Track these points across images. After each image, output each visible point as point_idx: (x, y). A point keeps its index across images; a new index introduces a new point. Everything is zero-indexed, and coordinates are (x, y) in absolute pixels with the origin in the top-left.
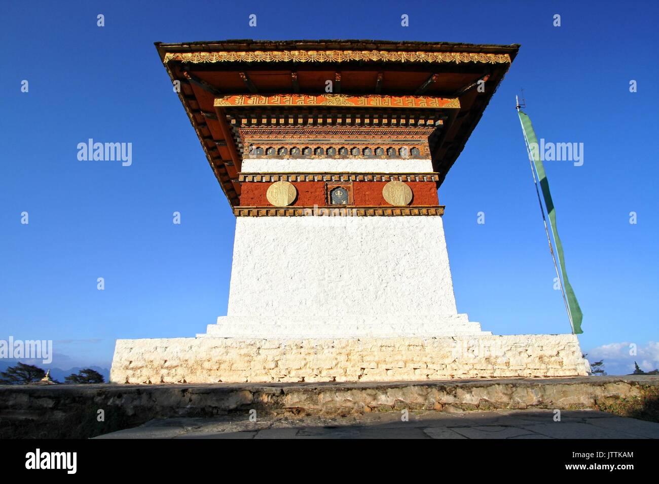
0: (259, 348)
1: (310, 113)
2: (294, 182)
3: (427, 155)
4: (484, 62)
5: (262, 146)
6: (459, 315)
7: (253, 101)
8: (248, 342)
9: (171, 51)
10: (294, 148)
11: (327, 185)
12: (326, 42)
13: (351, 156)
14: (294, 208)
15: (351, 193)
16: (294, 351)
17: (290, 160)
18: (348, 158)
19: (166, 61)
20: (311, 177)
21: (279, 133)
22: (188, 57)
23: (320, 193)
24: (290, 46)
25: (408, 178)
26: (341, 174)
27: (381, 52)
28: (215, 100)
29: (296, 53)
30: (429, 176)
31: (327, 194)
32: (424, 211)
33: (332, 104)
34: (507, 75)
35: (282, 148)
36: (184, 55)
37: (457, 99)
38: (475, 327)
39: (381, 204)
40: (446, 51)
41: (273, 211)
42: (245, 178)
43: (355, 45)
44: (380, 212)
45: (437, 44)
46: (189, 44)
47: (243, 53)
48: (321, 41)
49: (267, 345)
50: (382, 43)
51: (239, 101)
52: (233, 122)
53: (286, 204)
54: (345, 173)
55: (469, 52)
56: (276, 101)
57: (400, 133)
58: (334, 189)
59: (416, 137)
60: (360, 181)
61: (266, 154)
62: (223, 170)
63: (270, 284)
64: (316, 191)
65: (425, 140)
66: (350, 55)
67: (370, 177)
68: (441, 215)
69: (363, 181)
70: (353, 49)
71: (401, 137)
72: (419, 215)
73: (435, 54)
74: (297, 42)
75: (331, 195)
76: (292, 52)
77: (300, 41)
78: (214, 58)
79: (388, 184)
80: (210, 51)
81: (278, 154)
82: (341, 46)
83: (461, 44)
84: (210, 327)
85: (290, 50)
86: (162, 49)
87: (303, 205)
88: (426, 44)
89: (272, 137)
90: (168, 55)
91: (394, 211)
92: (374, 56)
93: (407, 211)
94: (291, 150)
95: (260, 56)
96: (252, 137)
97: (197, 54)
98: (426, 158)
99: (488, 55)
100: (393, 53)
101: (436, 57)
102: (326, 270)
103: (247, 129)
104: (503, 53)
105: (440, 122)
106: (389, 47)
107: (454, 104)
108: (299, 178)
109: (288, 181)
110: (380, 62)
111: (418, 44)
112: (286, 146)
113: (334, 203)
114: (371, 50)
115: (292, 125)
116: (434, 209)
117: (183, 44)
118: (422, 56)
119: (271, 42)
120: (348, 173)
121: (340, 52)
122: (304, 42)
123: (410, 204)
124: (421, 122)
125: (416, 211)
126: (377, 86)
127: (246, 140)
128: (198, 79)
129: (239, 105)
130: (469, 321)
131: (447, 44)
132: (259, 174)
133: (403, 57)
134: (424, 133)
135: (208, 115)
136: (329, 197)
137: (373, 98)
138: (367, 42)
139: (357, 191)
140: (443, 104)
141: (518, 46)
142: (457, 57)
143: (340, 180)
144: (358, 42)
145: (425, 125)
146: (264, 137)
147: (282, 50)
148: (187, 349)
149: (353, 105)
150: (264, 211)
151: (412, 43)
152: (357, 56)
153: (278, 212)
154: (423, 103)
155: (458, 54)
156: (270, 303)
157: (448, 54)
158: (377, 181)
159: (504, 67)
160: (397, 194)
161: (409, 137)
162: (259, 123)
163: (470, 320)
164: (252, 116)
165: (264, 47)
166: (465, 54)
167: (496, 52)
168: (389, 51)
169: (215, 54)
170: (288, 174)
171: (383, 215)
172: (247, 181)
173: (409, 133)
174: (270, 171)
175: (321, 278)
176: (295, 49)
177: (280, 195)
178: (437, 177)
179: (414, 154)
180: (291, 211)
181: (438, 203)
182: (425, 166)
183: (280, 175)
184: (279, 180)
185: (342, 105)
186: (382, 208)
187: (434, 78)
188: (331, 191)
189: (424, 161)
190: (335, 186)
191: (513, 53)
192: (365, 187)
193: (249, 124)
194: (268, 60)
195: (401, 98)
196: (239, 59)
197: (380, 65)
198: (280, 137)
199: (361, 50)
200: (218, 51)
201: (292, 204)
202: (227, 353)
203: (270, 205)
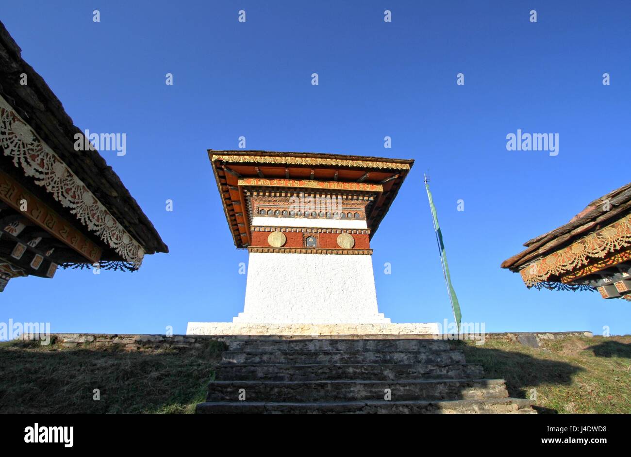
0: (268, 329)
1: (295, 191)
2: (285, 232)
3: (364, 217)
4: (395, 168)
5: (265, 209)
6: (379, 314)
7: (262, 183)
8: (262, 325)
9: (216, 154)
10: (284, 210)
11: (304, 234)
12: (306, 154)
13: (319, 217)
14: (285, 248)
15: (318, 240)
16: (287, 330)
17: (282, 218)
18: (317, 218)
19: (213, 160)
20: (295, 229)
21: (276, 201)
22: (226, 158)
23: (300, 239)
24: (286, 155)
25: (352, 232)
26: (312, 228)
27: (338, 160)
28: (239, 181)
29: (289, 158)
30: (365, 231)
31: (304, 240)
32: (361, 252)
33: (308, 187)
34: (408, 175)
35: (277, 210)
36: (224, 157)
37: (381, 186)
38: (388, 320)
39: (336, 247)
40: (374, 161)
41: (272, 250)
42: (255, 228)
43: (323, 156)
44: (335, 252)
45: (369, 157)
46: (228, 151)
47: (258, 157)
48: (303, 153)
49: (272, 327)
50: (338, 155)
51: (253, 182)
52: (248, 194)
53: (279, 246)
54: (315, 228)
55: (387, 162)
56: (275, 183)
57: (348, 204)
58: (308, 237)
59: (358, 206)
60: (324, 233)
61: (268, 214)
62: (233, 218)
63: (269, 294)
64: (297, 238)
65: (363, 208)
66: (320, 161)
67: (330, 230)
68: (371, 255)
69: (326, 233)
70: (321, 158)
71: (349, 206)
72: (358, 254)
73: (368, 162)
74: (290, 153)
75: (306, 240)
76: (287, 158)
77: (292, 153)
78: (241, 159)
79: (341, 235)
80: (239, 155)
81: (275, 214)
82: (315, 156)
83: (382, 158)
84: (234, 319)
85: (285, 156)
86: (211, 153)
87: (289, 246)
88: (363, 157)
89: (271, 203)
90: (214, 156)
91: (344, 252)
92: (333, 162)
93: (351, 252)
94: (283, 212)
95: (268, 159)
96: (259, 203)
97: (232, 156)
98: (363, 220)
99: (398, 164)
100: (344, 161)
101: (369, 164)
102: (296, 285)
103: (256, 198)
104: (406, 163)
105: (372, 199)
106: (342, 157)
107: (379, 188)
108: (287, 229)
109: (281, 231)
110: (337, 166)
111: (359, 157)
112: (279, 210)
113: (308, 245)
114: (332, 159)
115: (284, 197)
116: (368, 251)
117: (224, 151)
118: (360, 164)
119: (275, 152)
120: (317, 228)
121: (314, 159)
122: (294, 153)
123: (353, 248)
124: (361, 198)
125: (356, 252)
126: (335, 177)
127: (255, 205)
128: (230, 170)
129: (253, 185)
130: (391, 322)
131: (374, 158)
132: (263, 226)
133: (350, 163)
134: (362, 204)
135: (232, 187)
136: (305, 242)
137: (332, 184)
138: (330, 155)
139: (322, 239)
140: (373, 189)
141: (414, 160)
142: (380, 165)
143: (312, 232)
144: (325, 154)
145: (363, 200)
146: (267, 203)
147: (281, 157)
148: (228, 329)
149: (321, 187)
150: (266, 249)
151: (355, 156)
152: (324, 162)
153: (274, 250)
154: (362, 187)
155: (381, 163)
156: (270, 306)
157: (375, 163)
158: (334, 233)
159: (407, 171)
160: (345, 241)
161: (353, 206)
162: (264, 195)
163: (385, 316)
164: (260, 191)
165: (271, 155)
166: (385, 163)
167: (402, 163)
168: (342, 159)
169: (242, 157)
170: (281, 227)
171: (337, 254)
172: (256, 230)
173: (354, 204)
174: (270, 225)
175: (293, 289)
176: (289, 156)
177: (276, 240)
178: (369, 231)
179: (356, 217)
180: (283, 250)
181: (369, 247)
182: (362, 224)
183: (276, 227)
184: (276, 231)
185: (314, 187)
186: (337, 250)
187: (368, 175)
188: (307, 238)
189: (362, 221)
190: (309, 235)
191: (411, 163)
192: (327, 237)
193: (258, 195)
194: (273, 162)
195: (349, 184)
196: (256, 161)
197: (337, 167)
198: (276, 204)
199: (326, 158)
200: (244, 155)
201: (283, 246)
202: (250, 331)
203: (270, 246)
